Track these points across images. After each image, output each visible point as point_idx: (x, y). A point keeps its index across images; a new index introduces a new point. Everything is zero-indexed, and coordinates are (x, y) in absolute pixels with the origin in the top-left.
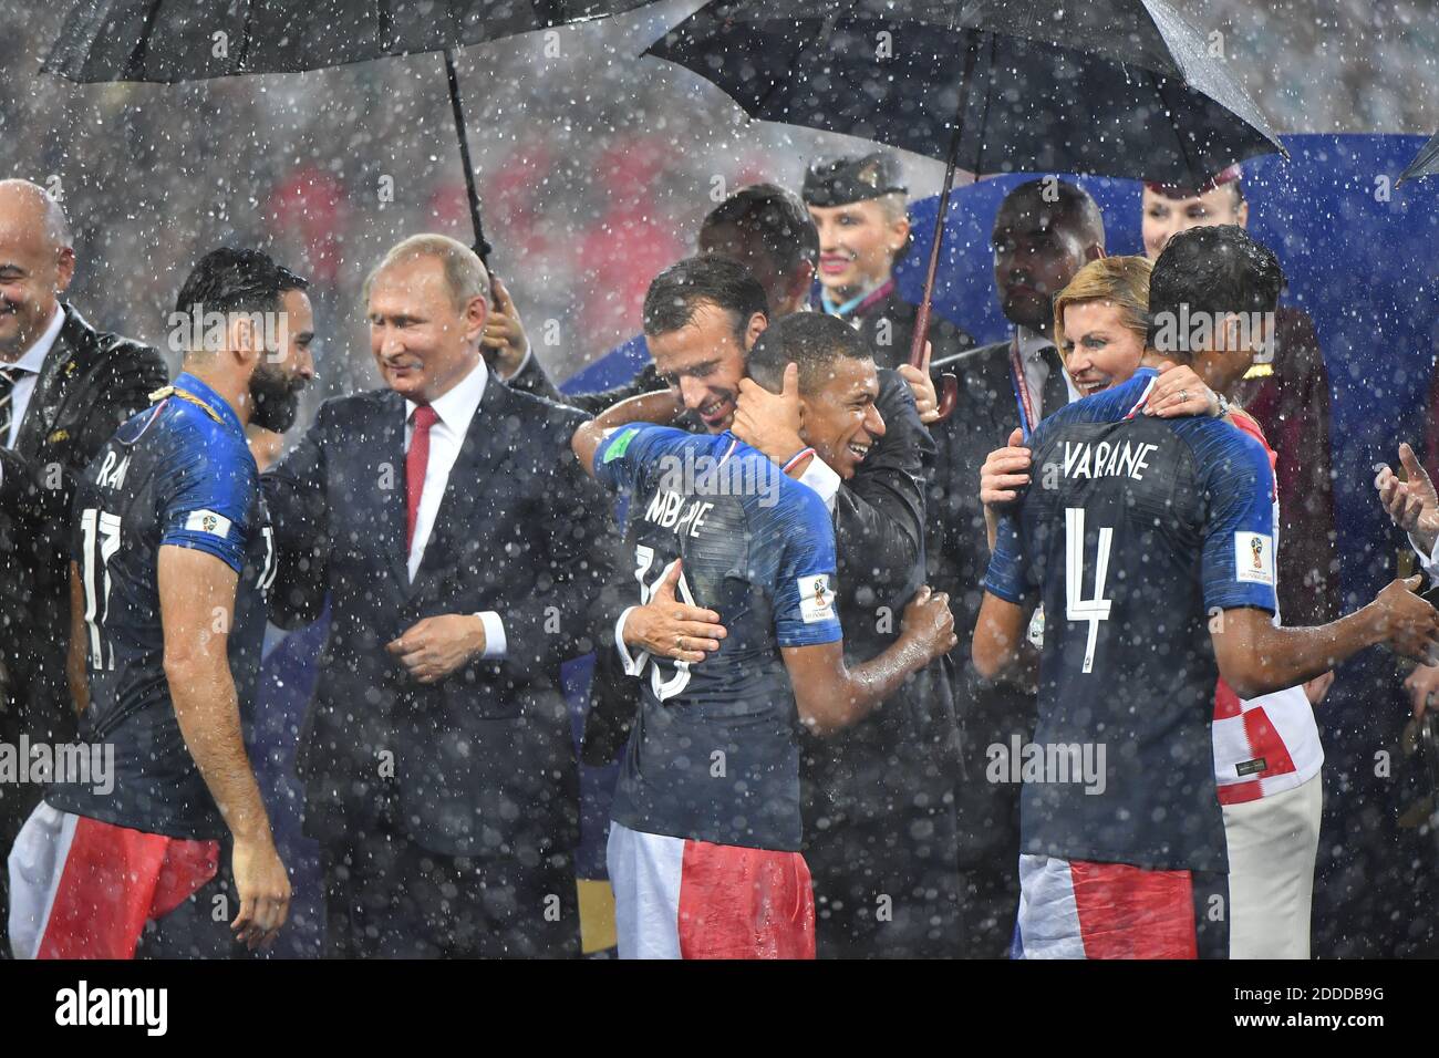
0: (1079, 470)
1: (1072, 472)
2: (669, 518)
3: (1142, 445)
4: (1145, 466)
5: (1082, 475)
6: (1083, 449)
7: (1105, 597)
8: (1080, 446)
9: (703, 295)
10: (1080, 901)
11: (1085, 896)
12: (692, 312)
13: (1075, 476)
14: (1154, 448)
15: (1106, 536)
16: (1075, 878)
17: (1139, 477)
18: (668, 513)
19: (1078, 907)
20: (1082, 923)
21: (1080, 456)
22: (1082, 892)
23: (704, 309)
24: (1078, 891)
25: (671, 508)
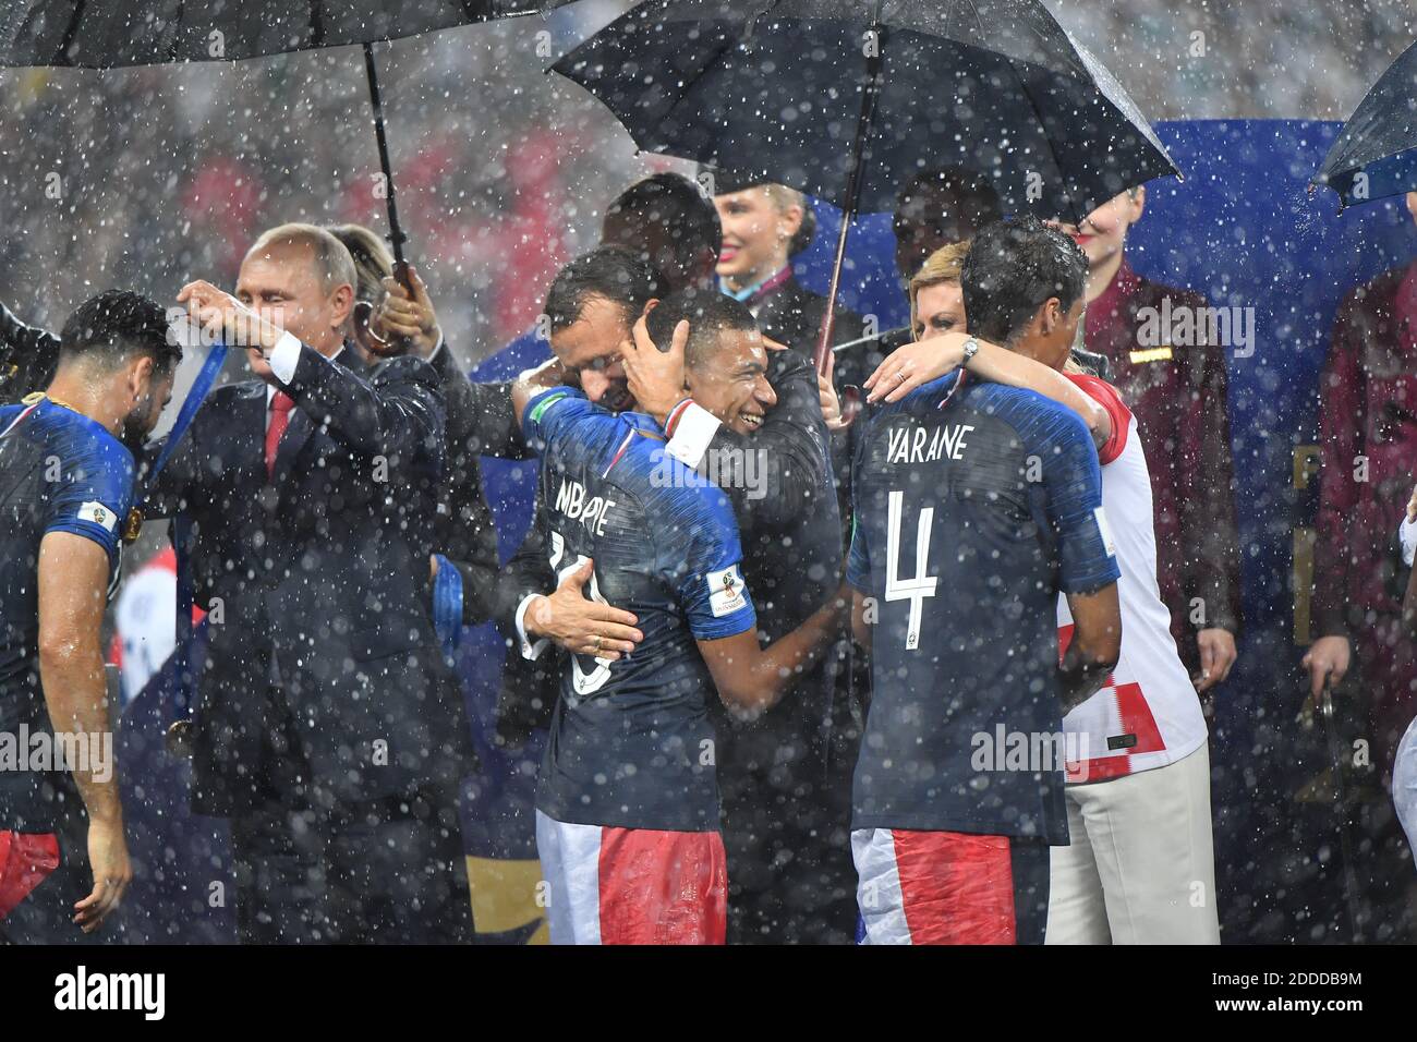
0: (900, 454)
1: (894, 457)
2: (575, 509)
3: (958, 427)
4: (964, 446)
5: (902, 459)
6: (903, 434)
7: (929, 575)
8: (901, 430)
9: (593, 290)
10: (901, 871)
11: (907, 868)
12: (582, 308)
13: (896, 461)
14: (971, 429)
15: (927, 516)
16: (898, 851)
17: (960, 457)
18: (574, 504)
19: (901, 879)
20: (904, 894)
21: (901, 440)
22: (903, 863)
23: (592, 303)
24: (900, 863)
25: (577, 499)
